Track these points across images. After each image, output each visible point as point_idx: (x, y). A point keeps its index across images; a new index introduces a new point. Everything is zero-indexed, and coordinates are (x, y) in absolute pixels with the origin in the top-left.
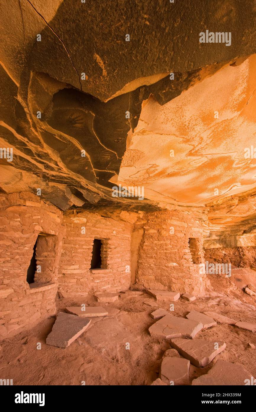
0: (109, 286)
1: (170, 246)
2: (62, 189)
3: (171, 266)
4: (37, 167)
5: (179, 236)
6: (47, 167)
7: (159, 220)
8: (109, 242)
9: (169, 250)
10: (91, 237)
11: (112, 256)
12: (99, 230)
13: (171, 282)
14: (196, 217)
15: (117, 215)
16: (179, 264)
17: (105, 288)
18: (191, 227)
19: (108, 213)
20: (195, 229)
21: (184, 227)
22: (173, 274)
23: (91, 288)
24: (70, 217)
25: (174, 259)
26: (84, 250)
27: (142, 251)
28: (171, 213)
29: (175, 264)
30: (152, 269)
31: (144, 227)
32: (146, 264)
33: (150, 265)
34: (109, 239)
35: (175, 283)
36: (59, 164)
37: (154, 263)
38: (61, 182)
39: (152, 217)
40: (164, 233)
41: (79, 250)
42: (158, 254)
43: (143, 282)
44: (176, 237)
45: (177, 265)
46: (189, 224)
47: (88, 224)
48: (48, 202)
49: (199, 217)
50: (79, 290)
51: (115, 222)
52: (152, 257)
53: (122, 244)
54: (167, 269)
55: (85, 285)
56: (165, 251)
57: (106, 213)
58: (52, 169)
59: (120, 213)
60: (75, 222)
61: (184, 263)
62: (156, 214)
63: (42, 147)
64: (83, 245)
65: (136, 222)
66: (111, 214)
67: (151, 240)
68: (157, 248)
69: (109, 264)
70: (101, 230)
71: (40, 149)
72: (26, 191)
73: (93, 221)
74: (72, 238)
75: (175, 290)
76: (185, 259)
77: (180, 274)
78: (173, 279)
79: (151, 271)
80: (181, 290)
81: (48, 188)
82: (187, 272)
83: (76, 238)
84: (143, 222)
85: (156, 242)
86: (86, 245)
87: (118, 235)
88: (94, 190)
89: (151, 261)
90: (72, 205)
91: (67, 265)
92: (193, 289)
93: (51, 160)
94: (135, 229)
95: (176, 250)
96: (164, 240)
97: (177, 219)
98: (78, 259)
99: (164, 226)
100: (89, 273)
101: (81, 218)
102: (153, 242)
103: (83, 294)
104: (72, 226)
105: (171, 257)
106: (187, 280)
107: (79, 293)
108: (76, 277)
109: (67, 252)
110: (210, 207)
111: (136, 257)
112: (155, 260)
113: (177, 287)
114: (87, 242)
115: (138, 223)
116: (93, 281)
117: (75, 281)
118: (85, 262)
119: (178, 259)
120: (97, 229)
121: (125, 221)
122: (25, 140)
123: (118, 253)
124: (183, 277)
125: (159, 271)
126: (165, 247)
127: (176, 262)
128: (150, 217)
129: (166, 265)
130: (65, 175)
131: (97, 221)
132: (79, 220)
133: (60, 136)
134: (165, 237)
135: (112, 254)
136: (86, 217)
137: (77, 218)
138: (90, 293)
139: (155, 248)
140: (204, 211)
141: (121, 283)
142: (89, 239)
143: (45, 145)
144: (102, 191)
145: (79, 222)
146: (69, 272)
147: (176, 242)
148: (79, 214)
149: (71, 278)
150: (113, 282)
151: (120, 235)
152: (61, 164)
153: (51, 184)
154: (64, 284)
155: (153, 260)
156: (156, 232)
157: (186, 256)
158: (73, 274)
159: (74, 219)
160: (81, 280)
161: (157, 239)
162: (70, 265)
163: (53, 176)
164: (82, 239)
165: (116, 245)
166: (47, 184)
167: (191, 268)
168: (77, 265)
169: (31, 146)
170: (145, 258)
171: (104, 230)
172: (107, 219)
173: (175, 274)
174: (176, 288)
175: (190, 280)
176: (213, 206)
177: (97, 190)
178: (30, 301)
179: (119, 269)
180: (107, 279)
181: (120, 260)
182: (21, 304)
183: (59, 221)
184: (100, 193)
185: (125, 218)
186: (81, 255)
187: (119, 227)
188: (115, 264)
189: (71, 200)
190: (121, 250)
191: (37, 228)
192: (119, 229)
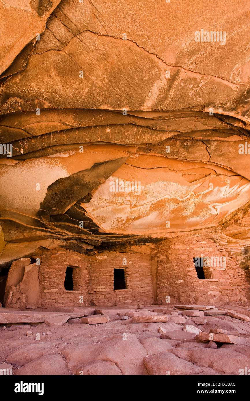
0: (131, 301)
1: (176, 267)
2: (75, 242)
3: (179, 283)
4: (58, 237)
5: (182, 257)
6: (62, 235)
7: (166, 247)
8: (127, 270)
9: (176, 270)
10: (111, 268)
11: (131, 280)
12: (117, 262)
13: (179, 296)
14: (207, 237)
15: (129, 249)
16: (184, 281)
17: (126, 302)
18: (193, 248)
19: (123, 249)
20: (199, 249)
21: (186, 249)
22: (181, 289)
23: (115, 301)
24: (95, 256)
25: (180, 277)
26: (107, 277)
27: (158, 275)
28: (173, 239)
29: (182, 281)
30: (166, 288)
31: (157, 255)
32: (162, 285)
33: (164, 284)
34: (126, 268)
35: (182, 296)
36: (66, 233)
37: (167, 282)
38: (73, 240)
39: (160, 246)
40: (170, 257)
41: (103, 277)
42: (169, 274)
43: (161, 298)
44: (180, 259)
45: (183, 281)
46: (190, 246)
47: (108, 259)
48: (71, 250)
49: (209, 237)
50: (106, 301)
51: (131, 255)
52: (165, 278)
53: (139, 271)
54: (176, 286)
55: (110, 299)
56: (174, 272)
57: (122, 250)
58: (65, 236)
59: (131, 247)
60: (99, 259)
61: (188, 279)
62: (162, 243)
63: (56, 230)
64: (105, 273)
65: (151, 252)
66: (125, 250)
67: (163, 264)
68: (168, 270)
69: (129, 286)
70: (119, 262)
71: (55, 231)
72: (58, 247)
73: (112, 257)
74: (98, 270)
75: (183, 301)
76: (190, 276)
77: (186, 289)
78: (181, 293)
79: (165, 289)
80: (187, 301)
81: (67, 244)
82: (191, 286)
83: (100, 269)
84: (156, 251)
85: (166, 265)
86: (108, 273)
87: (134, 264)
88: (93, 238)
89: (164, 281)
90: (85, 249)
91: (96, 286)
92: (198, 300)
93: (62, 233)
94: (152, 258)
95: (182, 270)
96: (172, 263)
97: (180, 243)
98: (103, 282)
99: (169, 252)
100: (113, 292)
101: (103, 256)
102: (164, 266)
103: (109, 304)
104: (98, 262)
105: (178, 276)
106: (191, 293)
107: (107, 304)
108: (103, 294)
109: (96, 278)
110: (222, 225)
111: (155, 279)
112: (168, 280)
113: (185, 299)
114: (109, 272)
115: (153, 253)
116: (116, 297)
117: (103, 296)
118: (109, 284)
119: (183, 277)
120: (115, 262)
121: (140, 253)
122: (49, 230)
123: (136, 277)
124: (188, 291)
125: (171, 288)
126: (173, 268)
127: (182, 279)
128: (159, 246)
129: (175, 283)
130: (72, 237)
131: (115, 256)
132: (101, 257)
133: (60, 224)
134: (172, 260)
135: (130, 278)
136: (106, 255)
137: (100, 256)
138: (114, 304)
139: (166, 270)
140: (215, 230)
141: (142, 300)
142: (110, 269)
143: (57, 229)
144: (100, 238)
145: (102, 258)
146: (98, 290)
147: (181, 262)
148: (101, 253)
149: (100, 294)
150: (134, 298)
151: (136, 264)
152: (68, 233)
153: (68, 242)
154: (96, 298)
155: (166, 280)
156: (165, 257)
157: (190, 274)
158: (101, 292)
159: (98, 257)
160: (107, 295)
161: (167, 263)
162: (98, 286)
163: (67, 238)
164: (105, 269)
165: (134, 271)
166: (67, 242)
167: (194, 282)
168: (103, 286)
169: (52, 231)
170: (160, 279)
171: (121, 262)
172: (124, 253)
173: (182, 289)
174: (184, 301)
175: (194, 293)
176: (223, 224)
177: (95, 239)
178: (67, 296)
179: (138, 289)
180: (127, 295)
181: (140, 283)
182: (62, 296)
183: (80, 259)
184: (99, 239)
185: (138, 251)
186: (105, 280)
187: (135, 258)
188: (134, 285)
189: (84, 247)
190: (140, 275)
191: (66, 263)
192: (135, 260)
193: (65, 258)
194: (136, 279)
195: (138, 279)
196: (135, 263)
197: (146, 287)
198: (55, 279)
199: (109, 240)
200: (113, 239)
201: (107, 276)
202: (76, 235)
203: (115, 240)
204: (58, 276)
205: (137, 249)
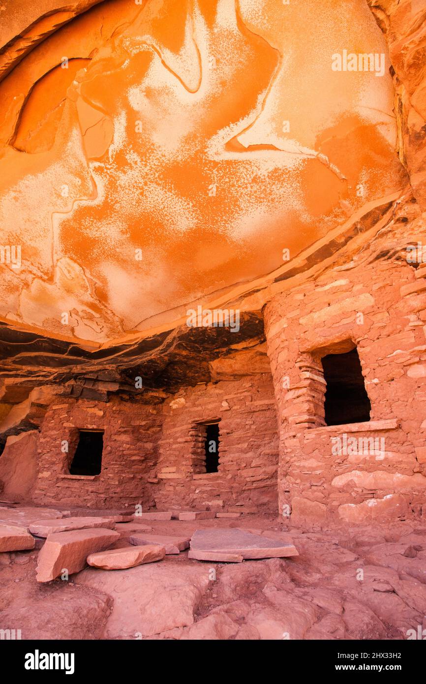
8: (219, 423)
10: (189, 424)
11: (228, 448)
12: (199, 408)
17: (210, 504)
34: (220, 420)
36: (45, 370)
41: (174, 446)
47: (187, 405)
51: (231, 384)
53: (248, 423)
59: (212, 367)
60: (173, 407)
64: (177, 438)
70: (204, 406)
73: (193, 398)
74: (168, 432)
83: (172, 430)
86: (182, 437)
87: (235, 408)
90: (105, 392)
98: (173, 459)
100: (189, 479)
101: (178, 400)
104: (172, 415)
108: (172, 484)
109: (164, 450)
114: (184, 433)
116: (193, 491)
117: (171, 488)
118: (183, 462)
123: (240, 440)
130: (56, 374)
132: (176, 403)
135: (227, 445)
136: (184, 396)
137: (174, 401)
142: (186, 427)
145: (178, 406)
146: (164, 476)
148: (175, 394)
149: (168, 485)
150: (228, 495)
151: (238, 407)
158: (169, 479)
159: (171, 405)
160: (177, 488)
162: (165, 467)
164: (179, 429)
165: (232, 426)
168: (173, 466)
171: (207, 407)
177: (100, 367)
178: (67, 485)
179: (244, 473)
180: (211, 488)
181: (250, 454)
182: (57, 485)
183: (101, 413)
184: (107, 367)
185: (236, 370)
186: (177, 453)
187: (239, 391)
188: (230, 463)
189: (100, 388)
190: (249, 435)
191: (65, 425)
192: (239, 395)
193: (64, 416)
194: (239, 446)
195: (245, 445)
196: (235, 405)
197: (265, 465)
198: (49, 455)
199: (126, 362)
200: (136, 359)
201: (180, 443)
202: (64, 370)
203: (141, 358)
204: (53, 449)
205: (231, 366)
